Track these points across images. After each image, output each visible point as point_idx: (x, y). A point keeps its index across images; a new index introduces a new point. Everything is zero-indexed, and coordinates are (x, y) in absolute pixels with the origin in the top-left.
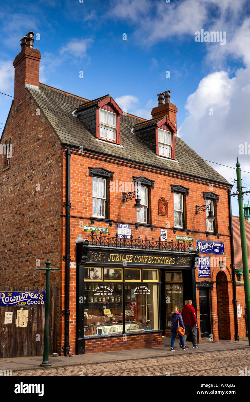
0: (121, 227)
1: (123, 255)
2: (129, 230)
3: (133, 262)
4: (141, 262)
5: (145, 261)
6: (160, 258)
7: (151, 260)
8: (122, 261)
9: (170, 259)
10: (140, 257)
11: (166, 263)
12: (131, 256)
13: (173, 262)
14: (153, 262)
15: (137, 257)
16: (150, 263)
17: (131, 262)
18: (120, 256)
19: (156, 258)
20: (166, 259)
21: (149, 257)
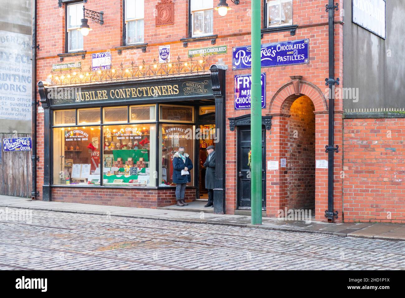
0: (98, 57)
1: (93, 92)
2: (109, 58)
3: (110, 99)
4: (122, 97)
5: (128, 95)
6: (150, 89)
7: (136, 92)
8: (94, 99)
9: (168, 88)
10: (117, 91)
11: (164, 94)
12: (105, 92)
13: (176, 91)
14: (140, 95)
15: (113, 91)
16: (136, 96)
17: (107, 98)
18: (89, 93)
19: (143, 89)
20: (161, 88)
21: (131, 90)
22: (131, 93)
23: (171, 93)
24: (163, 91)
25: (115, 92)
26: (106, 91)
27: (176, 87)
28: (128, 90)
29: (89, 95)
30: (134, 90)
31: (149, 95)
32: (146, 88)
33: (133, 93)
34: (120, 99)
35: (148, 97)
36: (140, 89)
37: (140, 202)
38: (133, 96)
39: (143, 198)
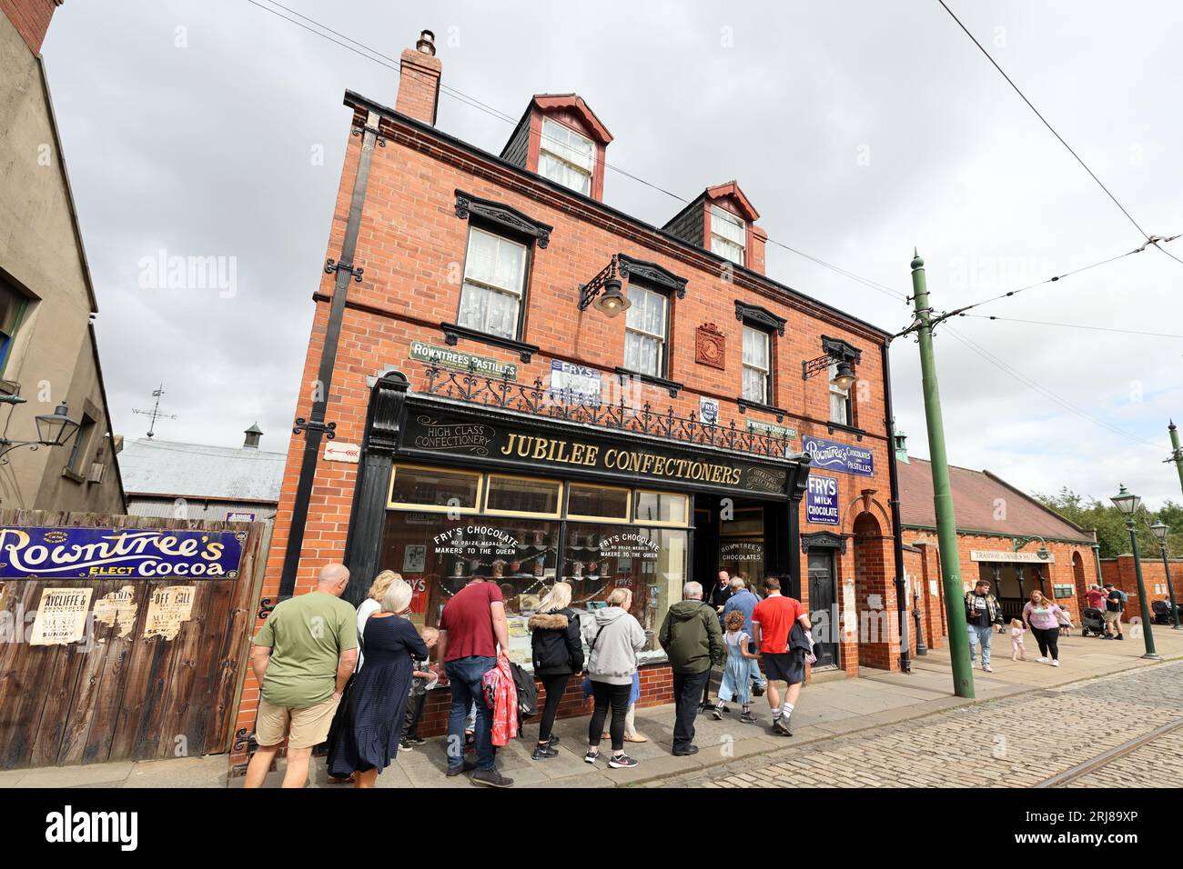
1: (563, 443)
4: (630, 469)
5: (645, 467)
6: (693, 466)
7: (664, 466)
8: (558, 459)
9: (725, 471)
10: (624, 454)
11: (713, 480)
13: (735, 480)
14: (669, 472)
15: (616, 452)
16: (661, 473)
17: (593, 464)
18: (550, 444)
19: (679, 464)
20: (713, 468)
21: (656, 459)
22: (653, 465)
23: (726, 480)
24: (715, 473)
25: (618, 454)
26: (597, 449)
27: (737, 473)
29: (548, 449)
31: (687, 477)
32: (686, 462)
33: (657, 465)
35: (684, 479)
36: (675, 461)
37: (654, 692)
38: (655, 472)
39: (662, 684)
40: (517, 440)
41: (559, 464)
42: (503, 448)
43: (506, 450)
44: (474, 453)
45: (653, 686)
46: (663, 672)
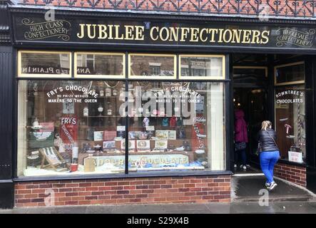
1: (117, 26)
3: (148, 40)
4: (171, 40)
5: (182, 37)
6: (223, 32)
7: (198, 35)
8: (117, 38)
9: (254, 33)
10: (165, 30)
11: (244, 42)
12: (140, 29)
13: (264, 40)
14: (204, 39)
15: (157, 28)
16: (197, 41)
17: (142, 39)
18: (108, 28)
19: (211, 31)
20: (242, 32)
21: (190, 30)
22: (189, 35)
23: (255, 41)
24: (245, 36)
25: (159, 30)
26: (143, 28)
27: (266, 34)
28: (185, 30)
29: (108, 31)
30: (195, 31)
31: (220, 41)
32: (217, 30)
33: (192, 35)
34: (167, 42)
35: (217, 43)
36: (207, 30)
37: (201, 194)
38: (192, 40)
39: (206, 189)
40: (86, 28)
41: (117, 41)
42: (78, 34)
43: (80, 35)
44: (60, 40)
45: (199, 189)
46: (206, 181)
